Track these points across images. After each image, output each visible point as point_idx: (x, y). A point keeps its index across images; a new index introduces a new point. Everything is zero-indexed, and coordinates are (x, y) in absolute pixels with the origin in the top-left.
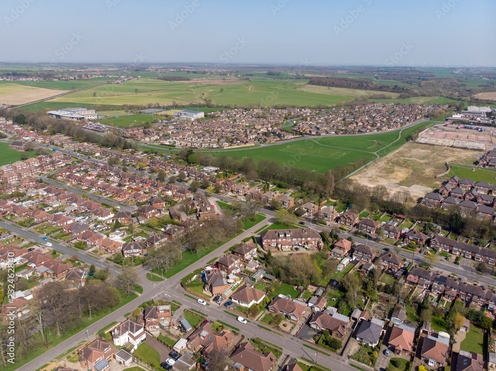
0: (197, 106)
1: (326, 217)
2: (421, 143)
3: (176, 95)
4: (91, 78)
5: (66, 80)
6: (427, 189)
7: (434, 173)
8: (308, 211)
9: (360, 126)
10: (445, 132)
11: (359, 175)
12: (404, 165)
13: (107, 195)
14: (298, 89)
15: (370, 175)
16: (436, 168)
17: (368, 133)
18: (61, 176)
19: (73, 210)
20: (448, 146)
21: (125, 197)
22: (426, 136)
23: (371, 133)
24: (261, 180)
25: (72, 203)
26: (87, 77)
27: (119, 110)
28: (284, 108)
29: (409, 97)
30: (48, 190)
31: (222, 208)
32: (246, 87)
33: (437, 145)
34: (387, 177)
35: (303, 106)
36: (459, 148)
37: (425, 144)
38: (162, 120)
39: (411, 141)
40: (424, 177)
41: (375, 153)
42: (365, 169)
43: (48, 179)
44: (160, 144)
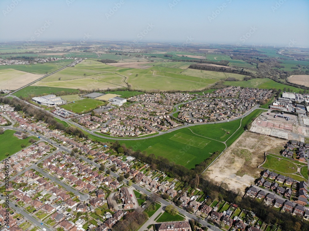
0: (122, 90)
1: (194, 207)
2: (252, 132)
3: (109, 79)
4: (56, 60)
5: (42, 63)
6: (252, 179)
7: (257, 162)
8: (184, 202)
9: (218, 113)
10: (267, 120)
11: (214, 165)
12: (241, 156)
13: (72, 184)
14: (183, 73)
15: (220, 166)
16: (259, 157)
17: (222, 121)
18: (45, 165)
19: (54, 199)
20: (267, 135)
21: (82, 186)
22: (256, 125)
23: (224, 121)
24: (159, 171)
25: (53, 193)
26: (54, 60)
27: (75, 94)
28: (174, 93)
29: (250, 79)
30: (39, 181)
31: (136, 197)
32: (151, 71)
33: (261, 134)
34: (230, 168)
35: (185, 91)
36: (274, 137)
37: (255, 133)
38: (101, 106)
39: (247, 130)
40: (251, 167)
41: (225, 143)
42: (218, 160)
43: (38, 167)
44: (101, 132)
